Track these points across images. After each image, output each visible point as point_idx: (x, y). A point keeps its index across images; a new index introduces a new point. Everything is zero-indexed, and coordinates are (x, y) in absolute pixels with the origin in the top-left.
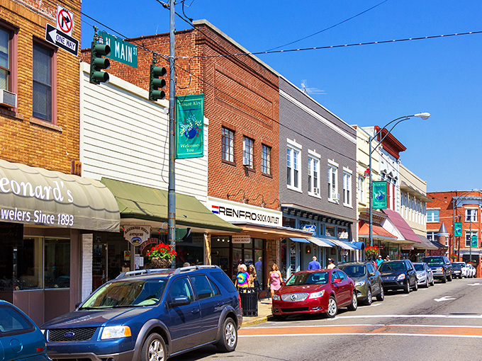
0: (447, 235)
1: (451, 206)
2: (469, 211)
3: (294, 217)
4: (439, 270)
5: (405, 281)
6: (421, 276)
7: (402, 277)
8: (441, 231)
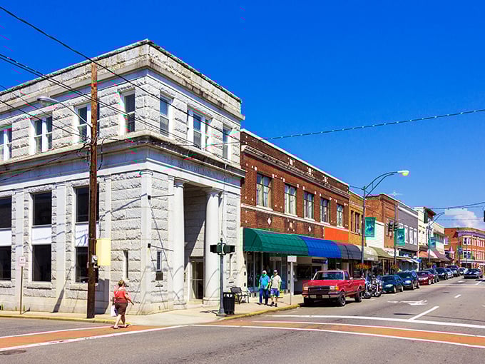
0: (453, 252)
1: (456, 235)
2: (466, 239)
3: (403, 251)
4: (455, 272)
5: (445, 275)
6: (449, 274)
7: (443, 274)
8: (450, 250)
